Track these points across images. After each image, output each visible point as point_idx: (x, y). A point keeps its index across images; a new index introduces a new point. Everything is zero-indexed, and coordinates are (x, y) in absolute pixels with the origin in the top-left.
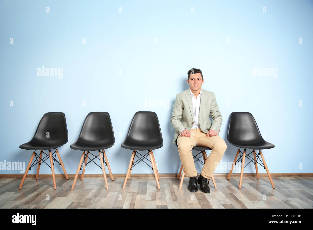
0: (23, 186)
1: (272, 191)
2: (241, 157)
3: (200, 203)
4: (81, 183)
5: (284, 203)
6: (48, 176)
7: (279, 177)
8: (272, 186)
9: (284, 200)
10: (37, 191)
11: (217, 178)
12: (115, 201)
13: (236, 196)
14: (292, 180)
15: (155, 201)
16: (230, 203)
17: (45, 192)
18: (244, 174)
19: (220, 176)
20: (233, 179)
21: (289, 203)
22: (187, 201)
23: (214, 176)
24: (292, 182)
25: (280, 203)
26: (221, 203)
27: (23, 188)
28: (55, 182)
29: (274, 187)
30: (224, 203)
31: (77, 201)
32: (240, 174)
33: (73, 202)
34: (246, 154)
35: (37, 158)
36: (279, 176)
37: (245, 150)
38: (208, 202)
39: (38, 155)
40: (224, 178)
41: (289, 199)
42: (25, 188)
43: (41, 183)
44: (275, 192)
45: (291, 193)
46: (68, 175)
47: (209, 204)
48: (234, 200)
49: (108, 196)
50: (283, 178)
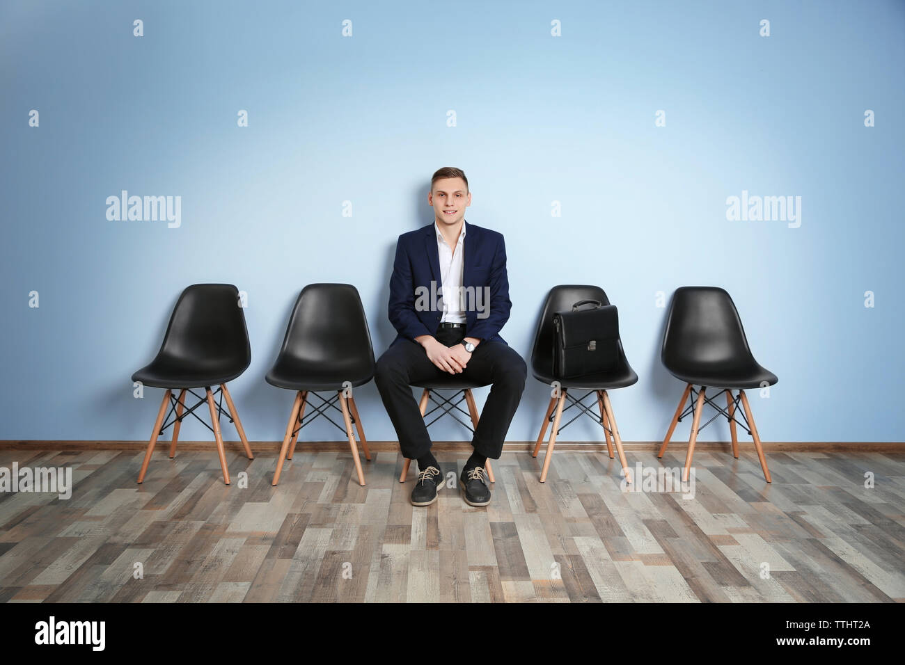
0: (147, 472)
1: (765, 488)
2: (693, 403)
3: (590, 516)
4: (290, 466)
5: (787, 517)
6: (202, 447)
7: (786, 453)
8: (765, 475)
9: (789, 511)
10: (189, 486)
11: (631, 453)
12: (390, 511)
13: (677, 501)
14: (820, 460)
15: (485, 513)
16: (661, 518)
17: (210, 489)
18: (697, 443)
19: (638, 448)
20: (671, 457)
21: (801, 519)
22: (559, 512)
23: (624, 448)
24: (818, 465)
25: (780, 518)
26: (642, 518)
27: (148, 478)
28: (227, 463)
29: (770, 477)
30: (647, 517)
31: (298, 511)
32: (689, 443)
33: (288, 514)
34: (705, 397)
35: (174, 406)
36: (788, 450)
37: (703, 389)
38: (611, 514)
39: (177, 397)
40: (650, 454)
41: (802, 508)
42: (156, 480)
43: (189, 466)
44: (773, 493)
45: (810, 493)
46: (251, 444)
47: (613, 518)
48: (672, 509)
49: (368, 498)
50: (799, 454)
